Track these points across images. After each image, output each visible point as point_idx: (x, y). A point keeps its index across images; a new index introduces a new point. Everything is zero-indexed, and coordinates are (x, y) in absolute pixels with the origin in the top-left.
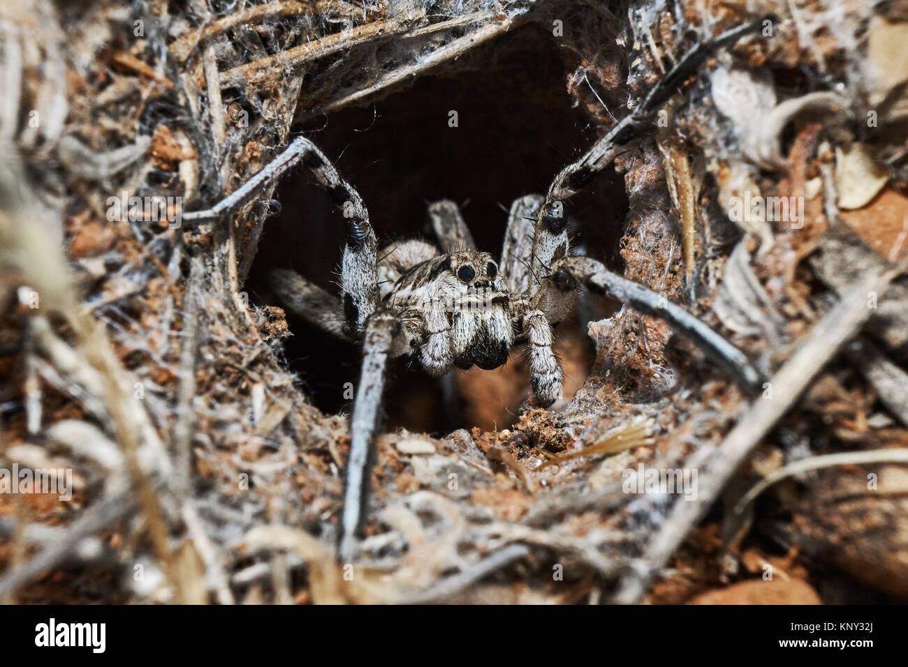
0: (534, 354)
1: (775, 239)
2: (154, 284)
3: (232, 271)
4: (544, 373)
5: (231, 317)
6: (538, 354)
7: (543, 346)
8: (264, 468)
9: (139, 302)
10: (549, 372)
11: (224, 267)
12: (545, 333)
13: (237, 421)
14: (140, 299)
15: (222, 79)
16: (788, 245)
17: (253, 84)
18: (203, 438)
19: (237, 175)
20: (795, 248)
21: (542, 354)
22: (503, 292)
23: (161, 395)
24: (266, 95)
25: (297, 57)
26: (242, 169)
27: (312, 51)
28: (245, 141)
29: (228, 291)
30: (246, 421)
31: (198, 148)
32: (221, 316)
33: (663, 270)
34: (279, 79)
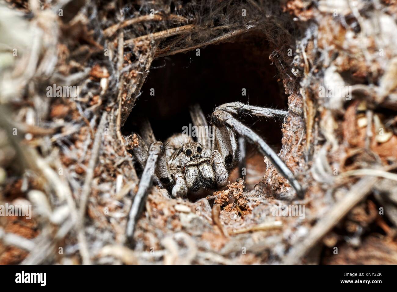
0: (216, 167)
2: (83, 129)
3: (118, 122)
4: (221, 175)
5: (115, 143)
6: (218, 167)
7: (220, 163)
8: (118, 215)
9: (76, 136)
10: (223, 174)
11: (115, 121)
12: (220, 158)
13: (108, 191)
15: (125, 44)
17: (138, 47)
18: (93, 200)
19: (125, 83)
21: (220, 166)
23: (77, 179)
24: (142, 52)
25: (157, 37)
26: (128, 81)
27: (164, 34)
28: (130, 70)
29: (115, 131)
30: (112, 192)
31: (110, 73)
32: (110, 143)
33: (298, 142)
34: (148, 45)
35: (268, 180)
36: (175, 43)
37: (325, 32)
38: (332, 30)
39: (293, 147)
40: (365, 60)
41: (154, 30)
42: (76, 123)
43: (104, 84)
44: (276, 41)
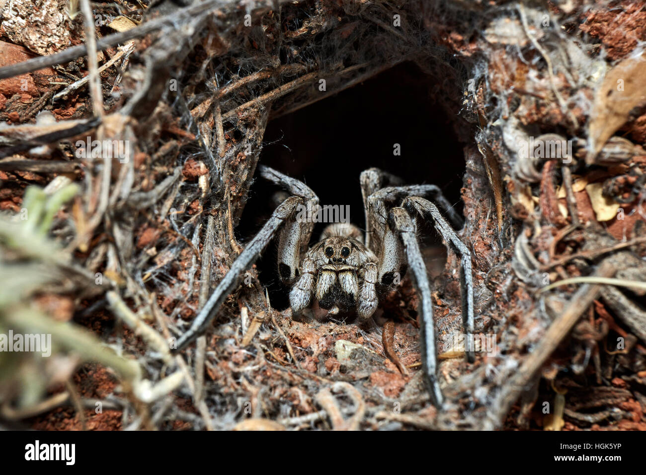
1: (542, 229)
2: (184, 252)
8: (248, 369)
9: (177, 265)
10: (368, 300)
13: (231, 337)
14: (177, 263)
15: (224, 119)
16: (550, 232)
17: (242, 120)
18: (212, 353)
19: (232, 173)
20: (554, 235)
22: (353, 266)
24: (249, 124)
25: (267, 99)
26: (235, 168)
27: (276, 94)
28: (236, 153)
29: (228, 241)
30: (237, 335)
31: (209, 166)
32: (223, 260)
33: (486, 215)
34: (256, 115)
35: (452, 270)
36: (293, 99)
37: (500, 71)
38: (507, 67)
39: (480, 222)
40: (558, 105)
41: (261, 92)
42: (174, 246)
43: (203, 182)
44: (436, 73)
